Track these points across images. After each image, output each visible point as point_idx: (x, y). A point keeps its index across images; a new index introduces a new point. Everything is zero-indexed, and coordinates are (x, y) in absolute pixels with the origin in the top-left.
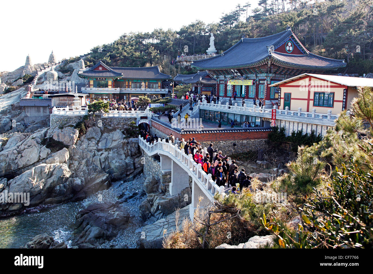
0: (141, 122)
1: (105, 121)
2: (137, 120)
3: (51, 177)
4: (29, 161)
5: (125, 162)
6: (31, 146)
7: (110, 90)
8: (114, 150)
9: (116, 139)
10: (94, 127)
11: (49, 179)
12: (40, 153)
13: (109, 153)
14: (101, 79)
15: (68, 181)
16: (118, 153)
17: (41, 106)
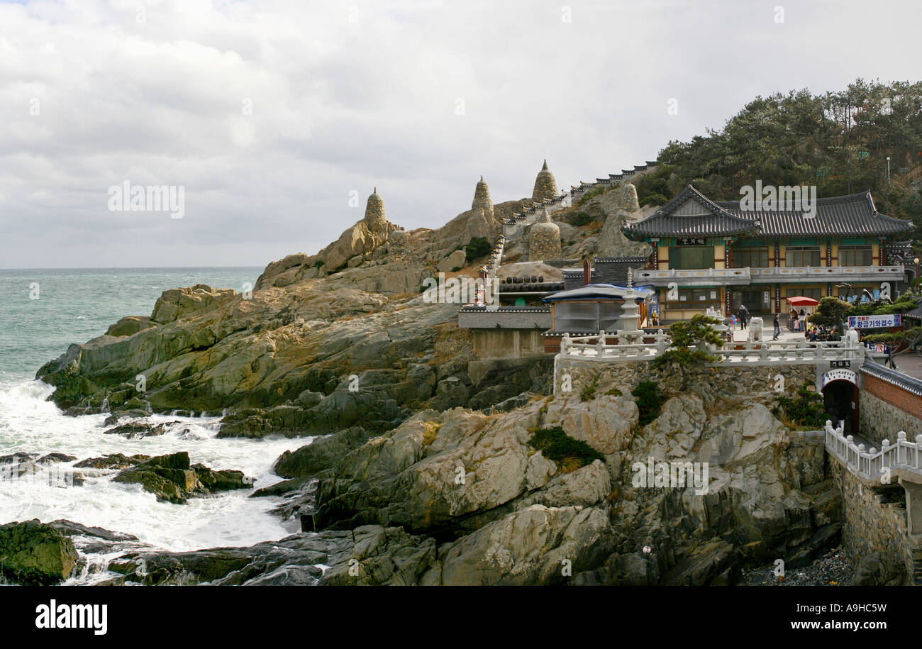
0: (832, 379)
1: (718, 376)
2: (819, 373)
3: (557, 546)
4: (497, 493)
5: (784, 506)
6: (501, 449)
7: (720, 273)
8: (748, 469)
9: (752, 434)
10: (685, 397)
11: (552, 552)
12: (526, 472)
13: (732, 479)
14: (693, 241)
15: (608, 561)
16: (760, 478)
17: (516, 330)
